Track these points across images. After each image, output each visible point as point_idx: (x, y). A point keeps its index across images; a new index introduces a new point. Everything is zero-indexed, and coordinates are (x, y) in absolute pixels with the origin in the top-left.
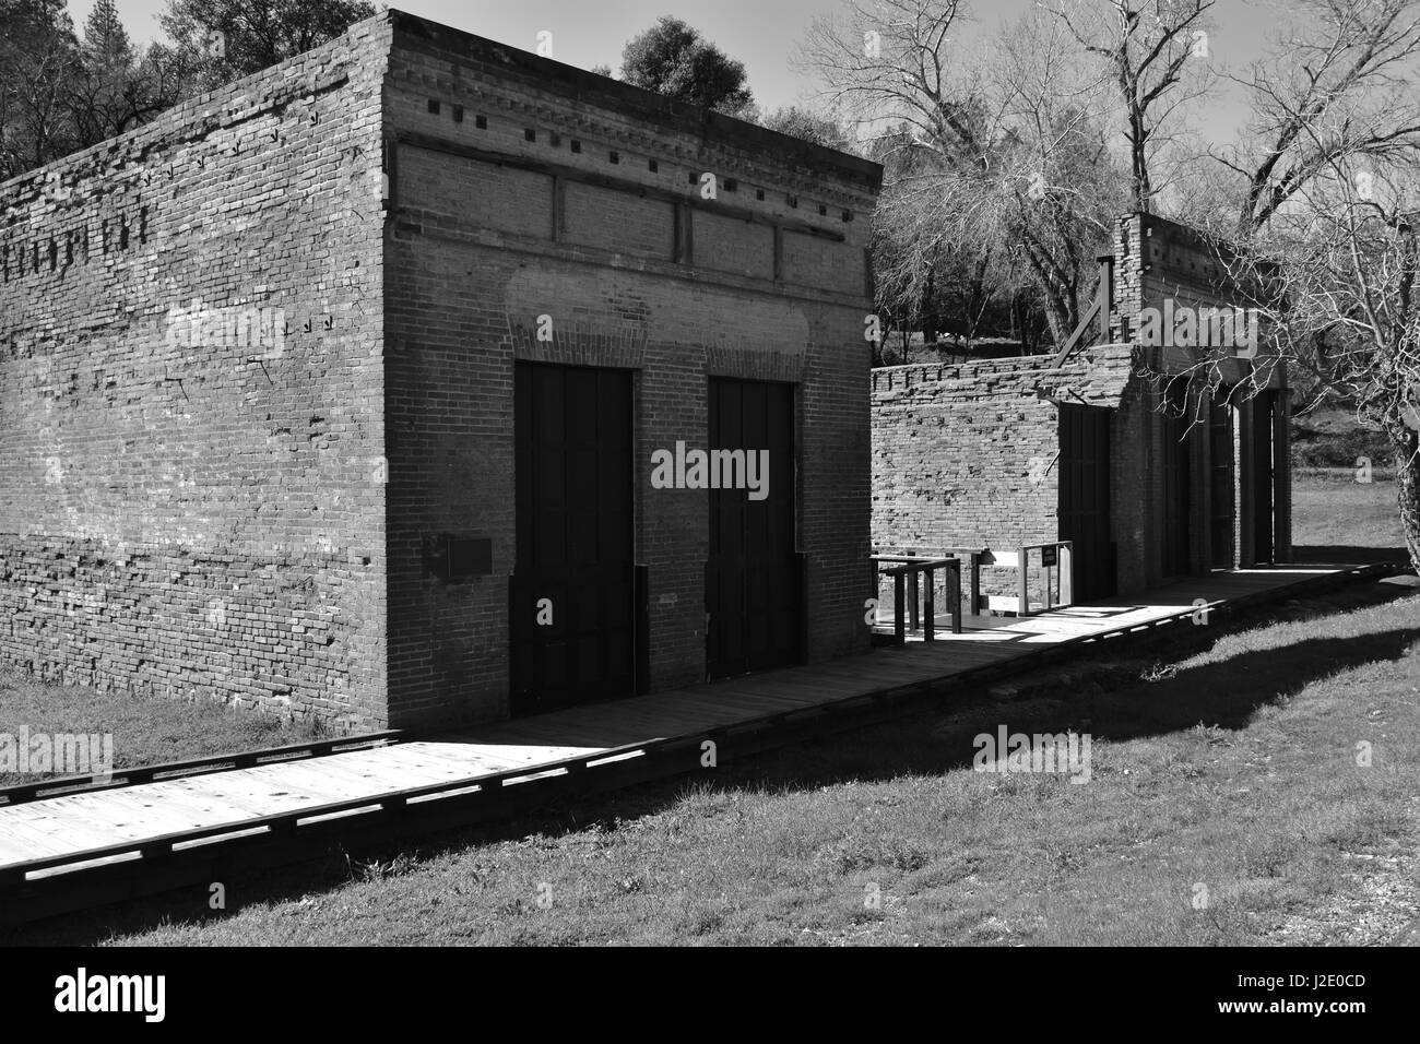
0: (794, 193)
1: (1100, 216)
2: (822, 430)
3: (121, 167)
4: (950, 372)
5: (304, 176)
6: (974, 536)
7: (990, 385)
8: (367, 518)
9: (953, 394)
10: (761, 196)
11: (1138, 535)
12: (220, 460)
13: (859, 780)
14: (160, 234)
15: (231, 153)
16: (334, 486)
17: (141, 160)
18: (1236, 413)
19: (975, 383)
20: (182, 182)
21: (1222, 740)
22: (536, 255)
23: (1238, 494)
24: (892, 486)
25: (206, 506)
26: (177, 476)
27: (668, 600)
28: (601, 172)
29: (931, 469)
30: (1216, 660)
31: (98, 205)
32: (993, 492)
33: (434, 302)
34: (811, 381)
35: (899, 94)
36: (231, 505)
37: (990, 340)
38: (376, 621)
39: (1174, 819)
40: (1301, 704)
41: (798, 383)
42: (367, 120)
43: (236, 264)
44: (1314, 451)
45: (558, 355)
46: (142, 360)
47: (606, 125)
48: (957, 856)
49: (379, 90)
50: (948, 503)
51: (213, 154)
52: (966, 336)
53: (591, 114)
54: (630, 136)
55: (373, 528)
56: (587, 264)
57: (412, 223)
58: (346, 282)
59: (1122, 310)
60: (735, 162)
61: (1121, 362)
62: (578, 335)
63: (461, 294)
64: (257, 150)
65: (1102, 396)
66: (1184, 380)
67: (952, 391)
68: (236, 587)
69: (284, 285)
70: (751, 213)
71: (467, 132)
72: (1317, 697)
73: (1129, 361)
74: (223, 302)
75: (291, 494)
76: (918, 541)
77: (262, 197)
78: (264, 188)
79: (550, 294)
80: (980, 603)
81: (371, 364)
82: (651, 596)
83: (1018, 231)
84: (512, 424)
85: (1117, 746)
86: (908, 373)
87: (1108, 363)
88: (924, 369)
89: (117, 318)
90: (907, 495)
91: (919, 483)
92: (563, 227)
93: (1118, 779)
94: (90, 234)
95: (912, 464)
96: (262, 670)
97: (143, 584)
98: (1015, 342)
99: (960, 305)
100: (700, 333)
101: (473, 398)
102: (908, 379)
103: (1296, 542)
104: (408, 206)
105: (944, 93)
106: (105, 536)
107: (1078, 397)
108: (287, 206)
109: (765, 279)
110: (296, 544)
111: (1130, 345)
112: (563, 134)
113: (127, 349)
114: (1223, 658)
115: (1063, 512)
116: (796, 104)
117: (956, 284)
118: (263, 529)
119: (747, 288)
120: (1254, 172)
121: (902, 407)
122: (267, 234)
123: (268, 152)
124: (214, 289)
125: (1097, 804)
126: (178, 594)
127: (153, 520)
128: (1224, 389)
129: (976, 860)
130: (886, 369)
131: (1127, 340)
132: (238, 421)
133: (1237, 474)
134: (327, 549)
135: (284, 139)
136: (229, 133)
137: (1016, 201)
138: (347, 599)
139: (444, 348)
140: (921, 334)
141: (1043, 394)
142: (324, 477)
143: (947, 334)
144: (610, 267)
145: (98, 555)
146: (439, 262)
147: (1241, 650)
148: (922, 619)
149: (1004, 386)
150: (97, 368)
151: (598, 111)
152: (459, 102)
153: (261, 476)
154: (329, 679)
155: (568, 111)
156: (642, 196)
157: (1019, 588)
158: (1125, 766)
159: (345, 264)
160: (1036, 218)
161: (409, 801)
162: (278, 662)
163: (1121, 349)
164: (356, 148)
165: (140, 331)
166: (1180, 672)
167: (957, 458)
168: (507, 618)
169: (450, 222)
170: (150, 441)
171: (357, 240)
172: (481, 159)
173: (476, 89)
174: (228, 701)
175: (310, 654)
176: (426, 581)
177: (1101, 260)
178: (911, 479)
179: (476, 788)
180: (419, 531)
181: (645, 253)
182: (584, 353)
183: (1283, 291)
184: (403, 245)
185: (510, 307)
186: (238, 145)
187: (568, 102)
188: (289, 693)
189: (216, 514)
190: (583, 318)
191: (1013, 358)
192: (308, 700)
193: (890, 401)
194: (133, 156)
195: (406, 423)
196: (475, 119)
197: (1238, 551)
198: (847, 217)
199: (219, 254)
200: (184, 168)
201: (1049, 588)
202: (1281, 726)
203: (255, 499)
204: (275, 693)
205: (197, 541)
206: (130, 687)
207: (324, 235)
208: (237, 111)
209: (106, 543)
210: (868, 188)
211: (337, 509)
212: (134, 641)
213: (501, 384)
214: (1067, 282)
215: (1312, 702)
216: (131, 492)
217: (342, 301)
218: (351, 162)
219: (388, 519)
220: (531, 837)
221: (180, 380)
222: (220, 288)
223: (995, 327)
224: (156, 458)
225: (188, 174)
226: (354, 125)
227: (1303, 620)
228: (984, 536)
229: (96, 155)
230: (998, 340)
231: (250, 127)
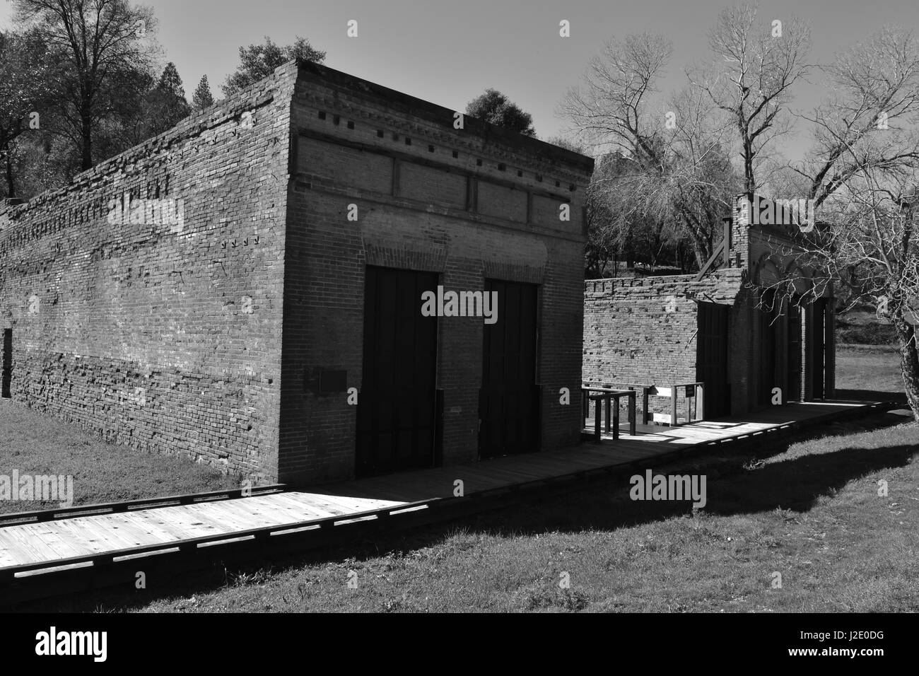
0: (540, 173)
1: (726, 199)
2: (554, 312)
3: (158, 152)
4: (637, 283)
5: (248, 155)
6: (647, 377)
7: (659, 290)
8: (272, 356)
9: (637, 295)
10: (520, 174)
11: (744, 380)
12: (198, 319)
13: (560, 531)
14: (175, 189)
15: (213, 143)
16: (256, 336)
17: (168, 148)
18: (803, 310)
19: (650, 289)
20: (187, 160)
21: (793, 519)
22: (381, 203)
23: (803, 358)
24: (600, 347)
25: (190, 345)
26: (176, 328)
27: (456, 410)
28: (423, 157)
29: (623, 337)
30: (789, 458)
31: (146, 174)
32: (659, 352)
33: (317, 229)
34: (548, 284)
35: (615, 131)
36: (202, 345)
37: (664, 267)
38: (274, 417)
39: (760, 581)
40: (844, 495)
41: (540, 285)
42: (282, 122)
43: (212, 206)
44: (847, 334)
45: (392, 263)
46: (162, 261)
47: (427, 129)
48: (608, 601)
49: (289, 104)
50: (633, 357)
51: (203, 144)
52: (651, 264)
53: (418, 123)
54: (441, 136)
55: (275, 362)
56: (413, 210)
57: (305, 182)
58: (267, 216)
59: (737, 249)
60: (505, 154)
61: (736, 279)
62: (406, 252)
63: (334, 225)
64: (225, 141)
65: (724, 298)
66: (772, 290)
67: (637, 293)
68: (203, 393)
69: (235, 218)
70: (514, 184)
71: (342, 130)
72: (854, 491)
73: (740, 278)
74: (204, 228)
75: (233, 340)
76: (615, 379)
77: (226, 168)
78: (228, 163)
79: (389, 226)
80: (648, 417)
81: (277, 265)
82: (445, 408)
83: (680, 206)
84: (362, 303)
85: (724, 519)
86: (614, 283)
87: (728, 279)
88: (623, 281)
89: (152, 237)
90: (609, 352)
91: (616, 345)
92: (398, 188)
93: (723, 545)
94: (141, 190)
95: (612, 334)
96: (214, 442)
97: (157, 389)
98: (677, 269)
99: (647, 248)
100: (480, 253)
101: (339, 286)
102: (613, 286)
103: (837, 387)
104: (304, 172)
105: (640, 130)
106: (140, 360)
107: (710, 299)
108: (238, 173)
109: (521, 223)
110: (234, 369)
111: (741, 269)
112: (400, 134)
113: (156, 254)
114: (793, 457)
115: (699, 365)
116: (557, 135)
117: (645, 236)
118: (218, 360)
119: (509, 227)
120: (814, 177)
121: (607, 301)
122: (227, 189)
123: (230, 142)
124: (200, 221)
125: (708, 564)
126: (174, 395)
127: (163, 352)
128: (796, 297)
129: (621, 605)
130: (601, 280)
131: (739, 266)
132: (208, 296)
133: (803, 346)
134: (250, 373)
135: (239, 134)
136: (210, 132)
137: (678, 189)
138: (259, 403)
139: (322, 256)
140: (626, 263)
141: (689, 296)
142: (251, 331)
143: (640, 263)
144: (427, 212)
145: (136, 371)
146: (321, 205)
147: (805, 453)
148: (612, 425)
149: (667, 291)
150: (141, 265)
151: (422, 121)
152: (337, 113)
153: (218, 329)
154: (248, 451)
155: (404, 120)
156: (448, 172)
157: (671, 408)
158: (728, 535)
159: (267, 206)
160: (690, 200)
161: (272, 534)
162: (222, 438)
163: (736, 271)
164: (275, 138)
165: (162, 245)
166: (767, 465)
167: (638, 332)
168: (355, 419)
169: (330, 183)
170: (165, 307)
171: (273, 192)
172: (350, 147)
173: (348, 105)
174: (196, 460)
175: (238, 435)
176: (306, 394)
177: (725, 220)
178: (611, 343)
179: (317, 526)
180: (303, 365)
181: (449, 205)
182: (408, 263)
183: (833, 239)
184: (299, 195)
185: (364, 234)
186: (216, 138)
187: (404, 115)
188: (227, 457)
189: (195, 350)
190: (409, 241)
191: (674, 276)
192: (237, 462)
193: (600, 298)
194: (163, 146)
195: (297, 300)
196: (347, 123)
197: (803, 391)
198: (572, 188)
199: (203, 201)
200: (189, 152)
201: (690, 410)
202: (832, 511)
203: (215, 342)
204: (220, 457)
205: (184, 365)
206: (148, 448)
207: (257, 189)
208: (216, 119)
209: (140, 364)
210: (585, 172)
211: (256, 350)
212: (151, 421)
213: (357, 279)
214: (707, 235)
215: (851, 494)
216: (154, 336)
217: (264, 227)
218: (273, 147)
219: (283, 357)
220: (347, 560)
221: (181, 272)
222: (203, 220)
223: (667, 260)
224: (167, 317)
225: (190, 155)
226: (275, 125)
227: (842, 435)
228: (654, 378)
229: (146, 146)
230: (668, 267)
231: (222, 128)
